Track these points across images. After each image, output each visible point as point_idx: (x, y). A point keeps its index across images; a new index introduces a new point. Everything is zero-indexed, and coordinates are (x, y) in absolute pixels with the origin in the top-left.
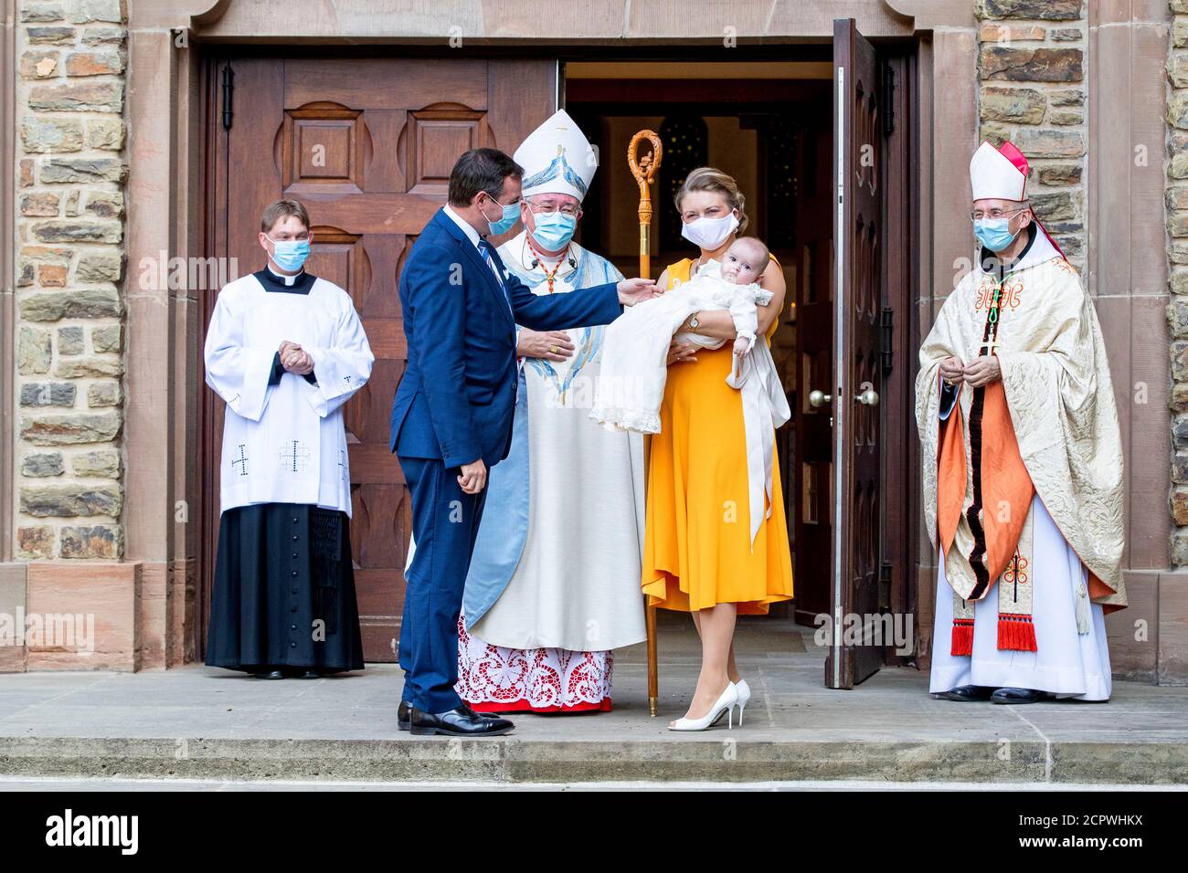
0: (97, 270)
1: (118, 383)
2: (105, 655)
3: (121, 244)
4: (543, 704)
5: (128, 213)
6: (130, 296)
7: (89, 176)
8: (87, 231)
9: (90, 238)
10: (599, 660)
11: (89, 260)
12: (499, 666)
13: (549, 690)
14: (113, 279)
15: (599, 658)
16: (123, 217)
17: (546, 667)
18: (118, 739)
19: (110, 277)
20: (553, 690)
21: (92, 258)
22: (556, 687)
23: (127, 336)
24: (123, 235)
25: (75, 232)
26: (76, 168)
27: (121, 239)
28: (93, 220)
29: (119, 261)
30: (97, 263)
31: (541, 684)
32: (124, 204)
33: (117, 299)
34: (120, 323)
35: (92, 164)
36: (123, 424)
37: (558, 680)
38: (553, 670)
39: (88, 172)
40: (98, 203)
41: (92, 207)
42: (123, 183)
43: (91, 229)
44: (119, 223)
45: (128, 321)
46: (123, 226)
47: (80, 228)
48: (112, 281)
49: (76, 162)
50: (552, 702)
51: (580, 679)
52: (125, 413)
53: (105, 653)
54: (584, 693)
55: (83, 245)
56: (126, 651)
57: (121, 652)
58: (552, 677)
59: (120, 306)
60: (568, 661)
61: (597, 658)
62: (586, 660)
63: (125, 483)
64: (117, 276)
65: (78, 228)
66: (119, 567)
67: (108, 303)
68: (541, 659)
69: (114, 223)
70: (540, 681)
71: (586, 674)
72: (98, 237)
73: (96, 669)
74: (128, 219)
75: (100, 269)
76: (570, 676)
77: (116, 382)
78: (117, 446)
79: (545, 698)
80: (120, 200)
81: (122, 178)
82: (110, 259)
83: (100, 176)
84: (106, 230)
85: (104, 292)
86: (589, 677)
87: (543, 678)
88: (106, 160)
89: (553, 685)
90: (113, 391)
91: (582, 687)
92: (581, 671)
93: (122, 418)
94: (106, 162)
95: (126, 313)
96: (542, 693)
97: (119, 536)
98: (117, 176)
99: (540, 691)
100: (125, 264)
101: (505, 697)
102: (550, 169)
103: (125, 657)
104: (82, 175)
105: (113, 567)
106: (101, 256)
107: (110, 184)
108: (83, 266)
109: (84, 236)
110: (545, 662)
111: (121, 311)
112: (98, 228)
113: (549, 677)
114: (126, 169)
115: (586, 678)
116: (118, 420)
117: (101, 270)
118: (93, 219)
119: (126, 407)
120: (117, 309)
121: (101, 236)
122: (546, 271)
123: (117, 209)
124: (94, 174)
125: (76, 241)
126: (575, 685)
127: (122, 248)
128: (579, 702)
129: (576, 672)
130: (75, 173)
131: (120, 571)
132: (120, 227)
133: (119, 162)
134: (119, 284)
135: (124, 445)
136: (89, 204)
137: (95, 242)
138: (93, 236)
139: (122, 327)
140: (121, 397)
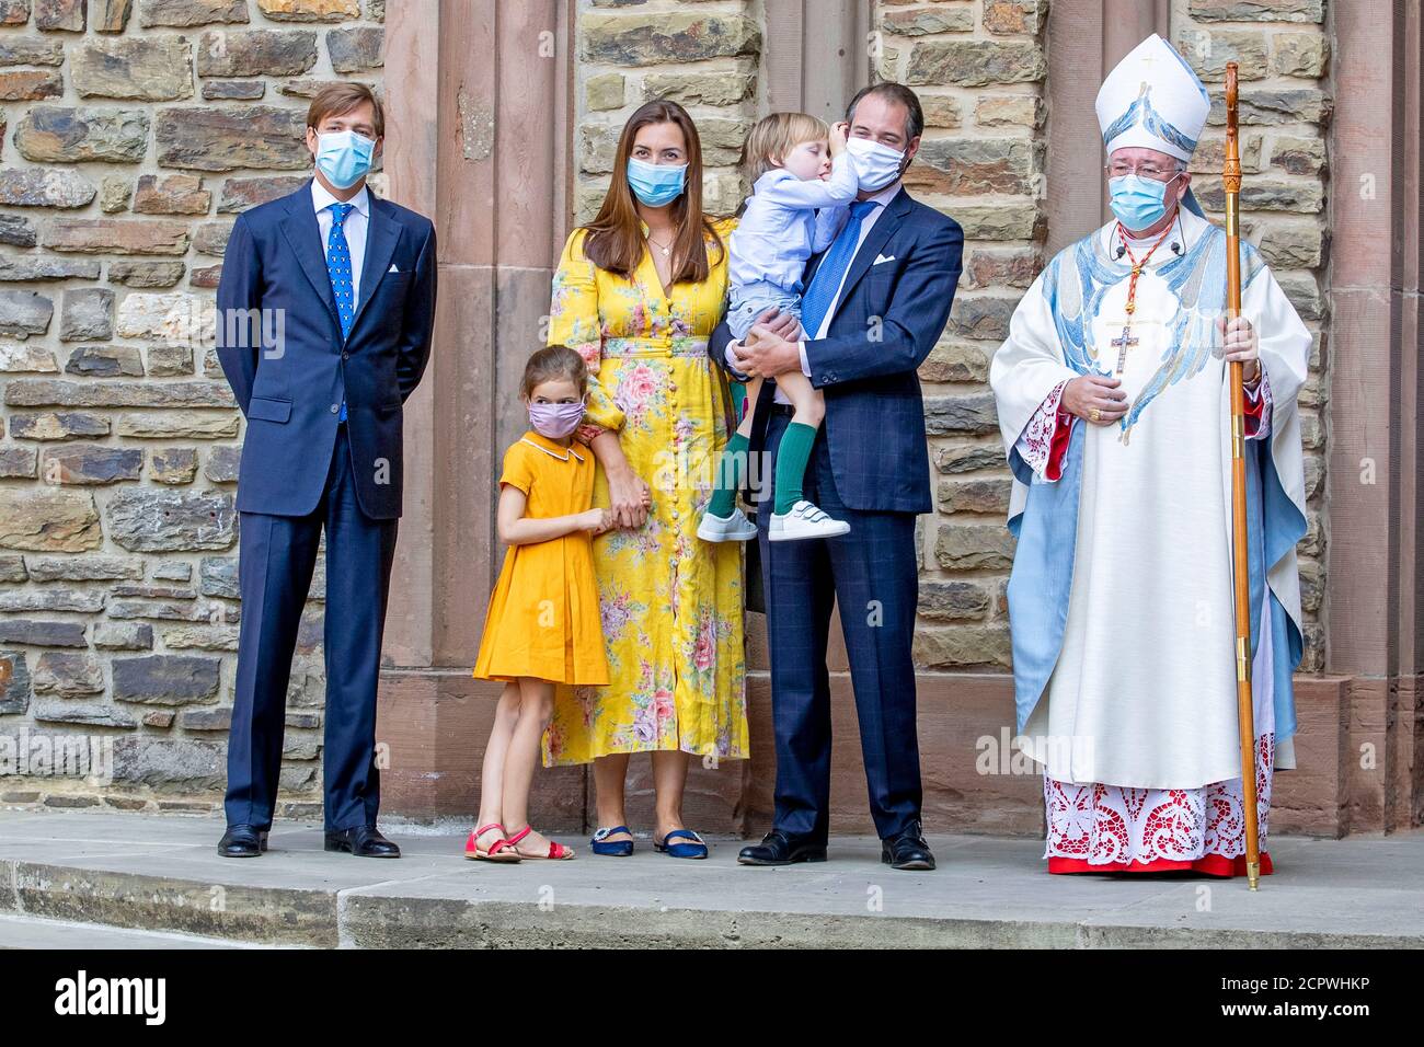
0: (1288, 252)
1: (1317, 416)
2: (1297, 812)
3: (1321, 214)
4: (1102, 859)
5: (1332, 168)
6: (1335, 290)
7: (1276, 116)
8: (1274, 196)
9: (1277, 206)
10: (1197, 803)
11: (1275, 238)
12: (1063, 808)
13: (1110, 841)
14: (1309, 264)
15: (1196, 798)
16: (1325, 174)
17: (1105, 809)
18: (1308, 935)
19: (1306, 262)
20: (1115, 840)
21: (1280, 234)
22: (1120, 837)
23: (1331, 347)
24: (1324, 201)
25: (1255, 197)
26: (1257, 104)
27: (1321, 206)
28: (1280, 180)
29: (1319, 237)
30: (1287, 242)
31: (1098, 831)
32: (1327, 156)
33: (1316, 293)
34: (1321, 329)
35: (1280, 97)
36: (1324, 476)
37: (1122, 826)
38: (1115, 813)
39: (1274, 110)
40: (1289, 155)
41: (1279, 160)
42: (1325, 125)
43: (1279, 191)
44: (1317, 183)
45: (1332, 326)
46: (1325, 189)
47: (1262, 191)
48: (1309, 268)
49: (1257, 95)
50: (1113, 857)
51: (1159, 826)
52: (1327, 461)
53: (1297, 809)
54: (1162, 847)
55: (1267, 215)
56: (1326, 808)
57: (1320, 809)
58: (1114, 823)
59: (1321, 304)
60: (1142, 800)
61: (1191, 799)
62: (1171, 800)
63: (1327, 562)
64: (1317, 260)
65: (1260, 190)
66: (1318, 684)
67: (1304, 300)
68: (1099, 798)
69: (1311, 184)
70: (1098, 828)
71: (1170, 820)
72: (1287, 204)
73: (1284, 833)
74: (1333, 177)
75: (1291, 250)
76: (1146, 822)
77: (1314, 415)
78: (1316, 509)
79: (1104, 851)
80: (1320, 151)
81: (1323, 119)
82: (1306, 236)
83: (1292, 115)
84: (1300, 194)
85: (1298, 284)
86: (1174, 824)
87: (1101, 824)
88: (1300, 91)
89: (1116, 834)
90: (1310, 428)
91: (1161, 837)
92: (1161, 815)
93: (1323, 468)
94: (1300, 95)
95: (1329, 314)
96: (1101, 844)
97: (1317, 639)
98: (1315, 115)
99: (1097, 842)
100: (1328, 242)
101: (1077, 851)
102: (1127, 116)
103: (1326, 815)
104: (1265, 114)
105: (1309, 684)
106: (1292, 231)
107: (1307, 127)
108: (1267, 246)
109: (1268, 202)
110: (1105, 801)
111: (1322, 312)
112: (1289, 190)
113: (1110, 822)
114: (1328, 105)
115: (1169, 826)
116: (1318, 470)
117: (1294, 251)
118: (1281, 178)
119: (1329, 451)
120: (1317, 309)
121: (1293, 202)
122: (1133, 260)
123: (1317, 164)
124: (1284, 113)
125: (1256, 211)
126: (1152, 834)
127: (1325, 220)
128: (1155, 858)
129: (1153, 816)
130: (1255, 111)
131: (1318, 690)
132: (1321, 189)
133: (1319, 94)
134: (1319, 272)
135: (1325, 507)
136: (1276, 156)
137: (1284, 211)
138: (1282, 201)
139: (1323, 335)
140: (1322, 438)
